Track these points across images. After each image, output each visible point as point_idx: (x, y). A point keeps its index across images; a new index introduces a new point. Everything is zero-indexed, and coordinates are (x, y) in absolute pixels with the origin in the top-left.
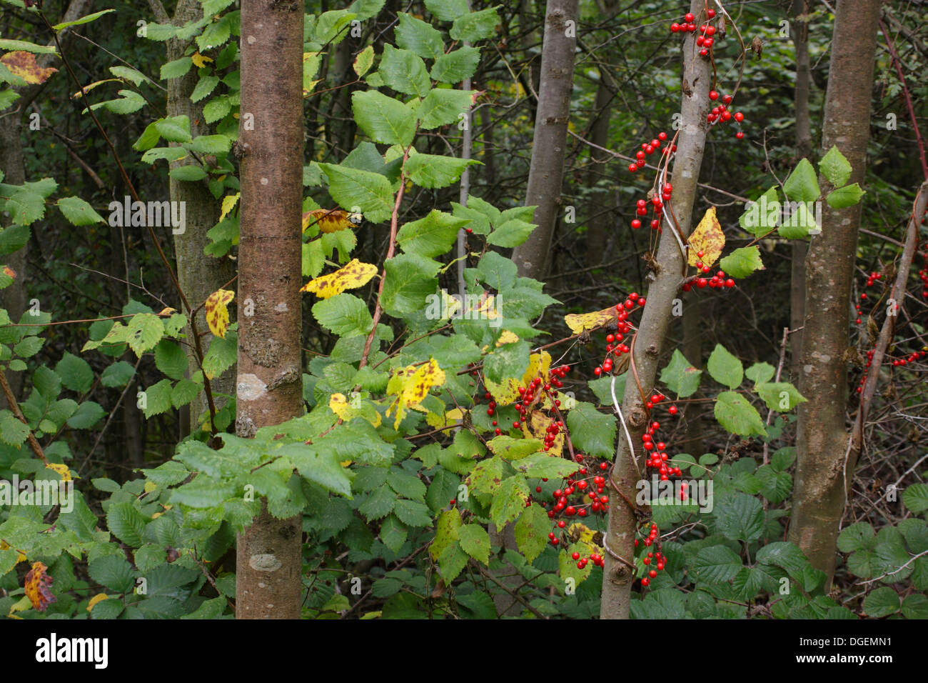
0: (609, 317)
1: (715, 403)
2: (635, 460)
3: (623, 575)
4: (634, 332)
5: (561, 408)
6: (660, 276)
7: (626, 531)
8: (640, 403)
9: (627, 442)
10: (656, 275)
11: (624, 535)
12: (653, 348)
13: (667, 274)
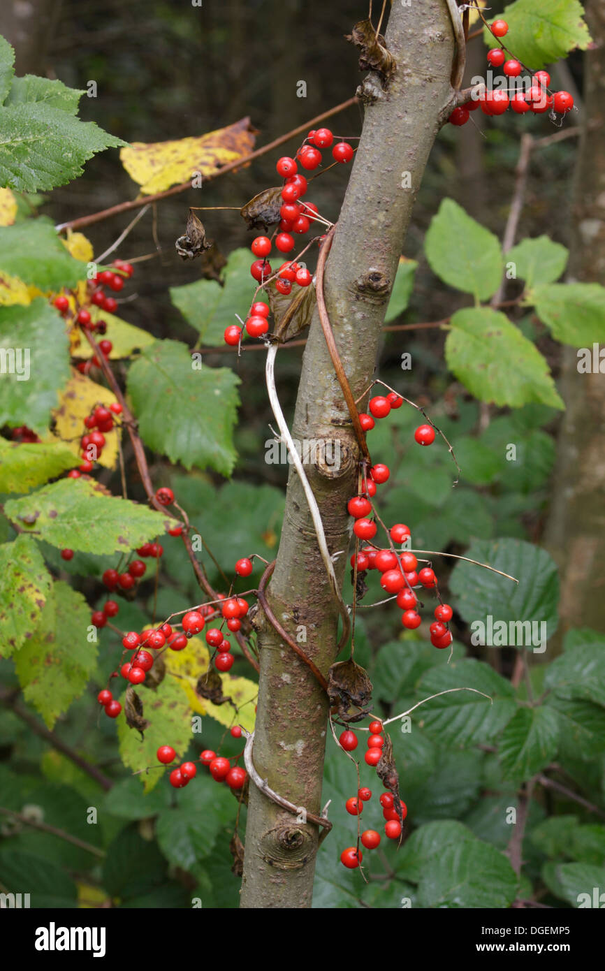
0: (227, 156)
1: (446, 333)
2: (330, 561)
3: (297, 848)
4: (322, 229)
5: (114, 355)
6: (395, 86)
7: (304, 736)
8: (342, 416)
9: (309, 515)
10: (385, 82)
11: (300, 745)
12: (376, 277)
13: (415, 80)
